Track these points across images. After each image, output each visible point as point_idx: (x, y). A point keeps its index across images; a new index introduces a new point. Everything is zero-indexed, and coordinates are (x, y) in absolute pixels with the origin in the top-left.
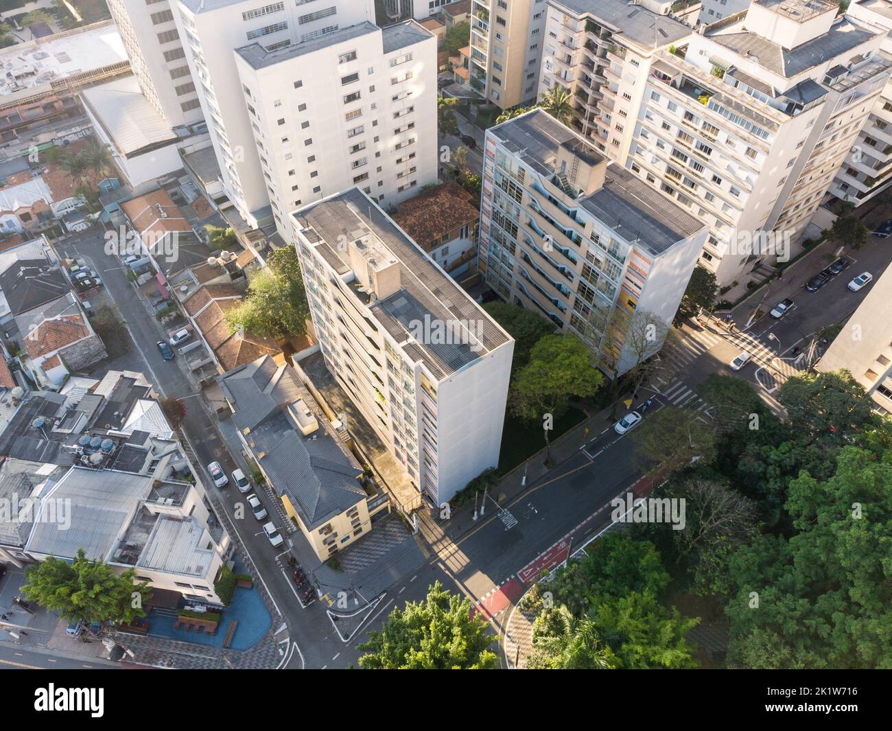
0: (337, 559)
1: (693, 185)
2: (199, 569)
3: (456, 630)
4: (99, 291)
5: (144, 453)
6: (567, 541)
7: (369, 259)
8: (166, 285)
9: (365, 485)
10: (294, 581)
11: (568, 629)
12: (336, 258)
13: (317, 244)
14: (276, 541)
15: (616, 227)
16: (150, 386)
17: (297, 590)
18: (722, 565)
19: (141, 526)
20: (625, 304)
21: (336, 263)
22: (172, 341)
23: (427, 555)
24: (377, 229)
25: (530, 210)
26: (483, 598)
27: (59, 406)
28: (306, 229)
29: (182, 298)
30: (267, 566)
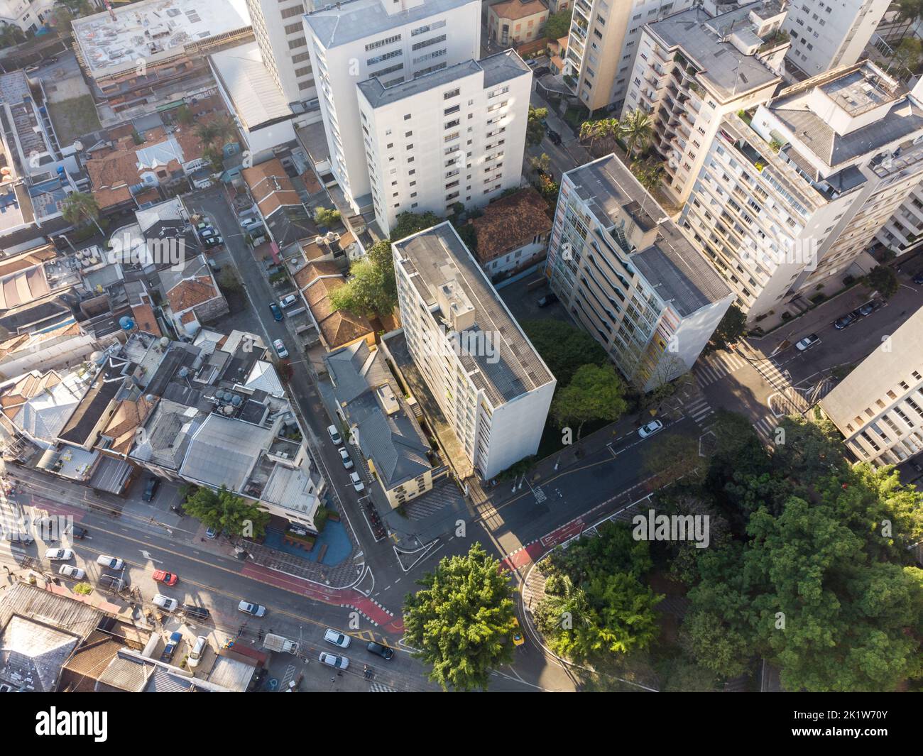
0: (404, 508)
1: (742, 232)
2: (305, 508)
3: (487, 582)
4: (221, 248)
5: (263, 408)
6: (582, 519)
7: (453, 303)
8: (278, 254)
9: (431, 458)
10: (370, 520)
11: (568, 592)
12: (426, 290)
13: (412, 275)
14: (359, 487)
15: (656, 286)
16: (266, 348)
17: (372, 528)
18: (692, 562)
19: (263, 469)
20: (656, 344)
21: (426, 295)
22: (282, 305)
23: (473, 514)
24: (461, 266)
25: (592, 248)
26: (512, 554)
27: (196, 356)
28: (405, 260)
29: (293, 270)
30: (351, 506)
